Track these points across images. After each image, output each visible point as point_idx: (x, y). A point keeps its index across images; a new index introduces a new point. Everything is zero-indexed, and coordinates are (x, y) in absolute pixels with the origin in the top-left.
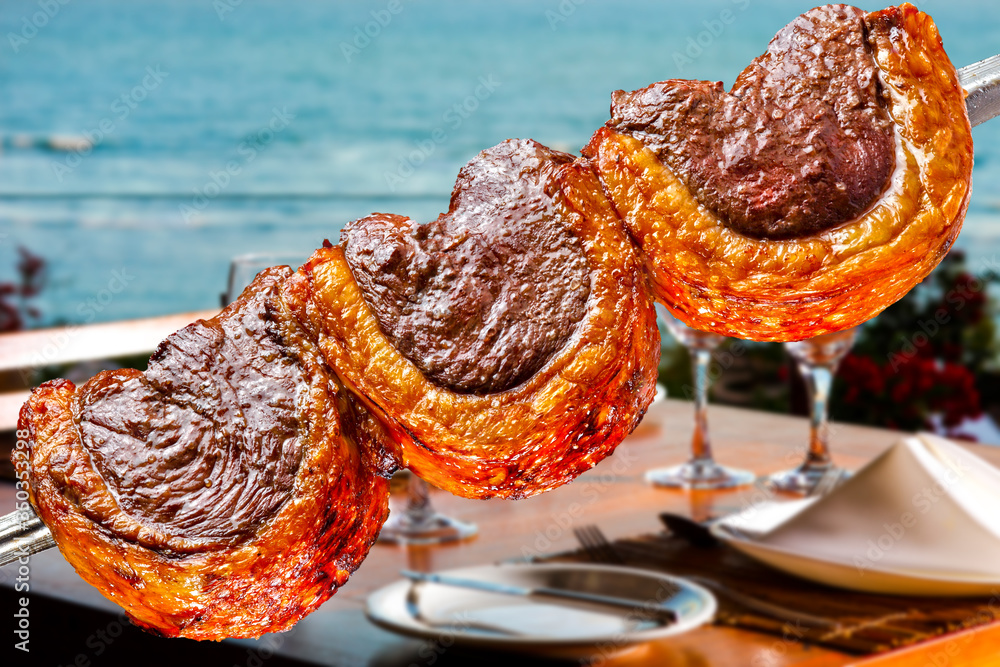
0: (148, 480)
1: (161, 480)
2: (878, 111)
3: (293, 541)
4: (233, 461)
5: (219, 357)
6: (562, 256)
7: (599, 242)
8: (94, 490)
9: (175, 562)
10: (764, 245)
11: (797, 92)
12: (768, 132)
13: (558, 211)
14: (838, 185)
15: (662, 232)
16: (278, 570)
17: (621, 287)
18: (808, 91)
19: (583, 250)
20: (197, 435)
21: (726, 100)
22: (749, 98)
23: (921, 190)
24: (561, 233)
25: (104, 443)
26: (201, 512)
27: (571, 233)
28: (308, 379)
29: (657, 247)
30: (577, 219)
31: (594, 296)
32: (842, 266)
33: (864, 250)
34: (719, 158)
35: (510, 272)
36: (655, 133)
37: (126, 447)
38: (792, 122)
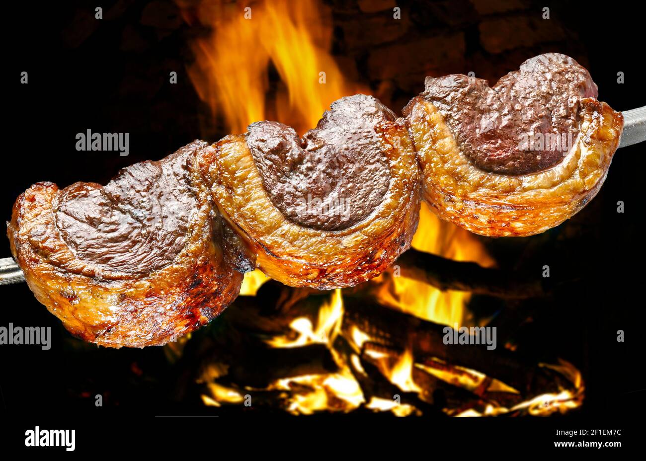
0: (95, 246)
1: (104, 247)
2: (575, 122)
4: (147, 244)
5: (156, 184)
6: (375, 168)
7: (399, 162)
8: (59, 250)
9: (104, 284)
10: (490, 175)
11: (532, 97)
12: (510, 117)
13: (379, 141)
14: (538, 157)
15: (437, 164)
17: (406, 190)
18: (539, 98)
19: (389, 165)
20: (129, 230)
21: (489, 92)
22: (503, 93)
23: (576, 168)
24: (378, 153)
25: (70, 226)
26: (124, 261)
27: (384, 154)
28: (199, 207)
29: (432, 172)
30: (390, 147)
31: (389, 192)
32: (525, 194)
34: (477, 127)
35: (343, 175)
36: (446, 104)
37: (84, 230)
38: (526, 114)
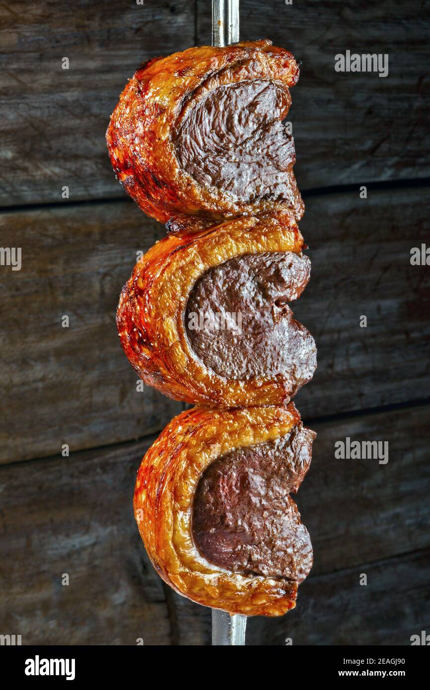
0: (228, 102)
1: (225, 108)
2: (244, 568)
3: (156, 159)
4: (215, 148)
5: (271, 163)
6: (242, 367)
7: (241, 390)
8: (234, 77)
9: (182, 98)
10: (199, 474)
11: (272, 530)
12: (258, 505)
13: (267, 376)
14: (214, 529)
15: (231, 425)
16: (144, 144)
17: (212, 391)
18: (271, 536)
19: (240, 380)
20: (236, 134)
21: (285, 491)
22: (281, 503)
23: (192, 570)
24: (255, 372)
25: (254, 88)
26: (201, 122)
27: (252, 377)
28: (238, 204)
29: (224, 420)
30: (258, 384)
31: (214, 375)
32: (170, 512)
33: (174, 526)
34: (256, 471)
35: (246, 336)
36: (285, 445)
37: (247, 97)
38: (258, 520)
